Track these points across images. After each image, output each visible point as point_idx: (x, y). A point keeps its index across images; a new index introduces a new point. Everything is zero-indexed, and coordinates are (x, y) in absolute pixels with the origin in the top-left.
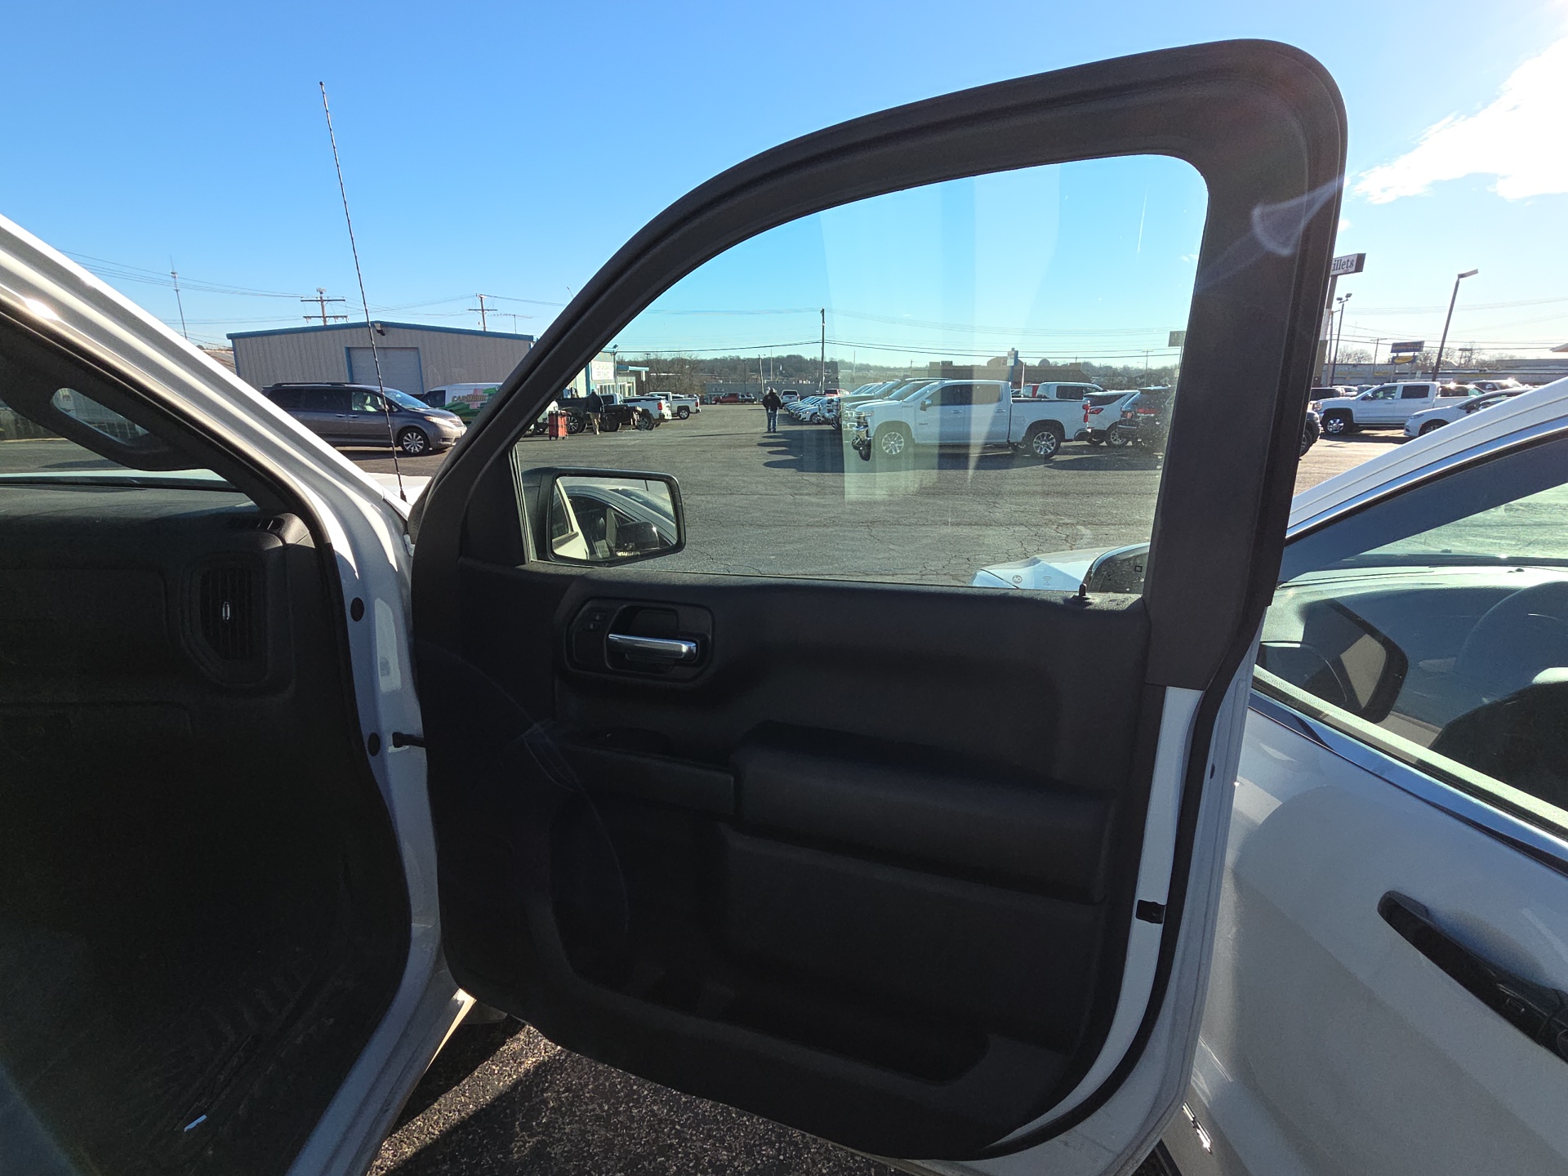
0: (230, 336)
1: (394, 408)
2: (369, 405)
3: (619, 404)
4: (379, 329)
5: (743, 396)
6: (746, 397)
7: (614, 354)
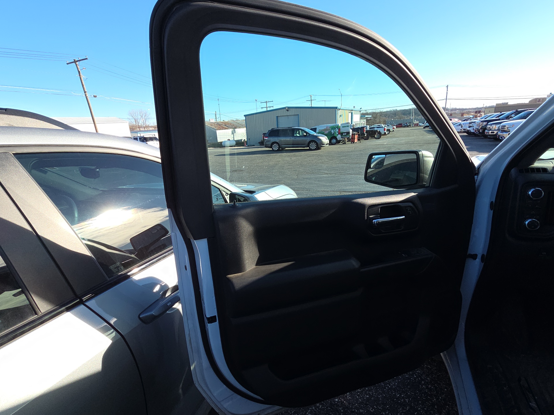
0: (245, 116)
1: (308, 135)
2: (298, 134)
3: (368, 129)
4: (287, 109)
5: (404, 124)
6: (405, 125)
7: (360, 111)
